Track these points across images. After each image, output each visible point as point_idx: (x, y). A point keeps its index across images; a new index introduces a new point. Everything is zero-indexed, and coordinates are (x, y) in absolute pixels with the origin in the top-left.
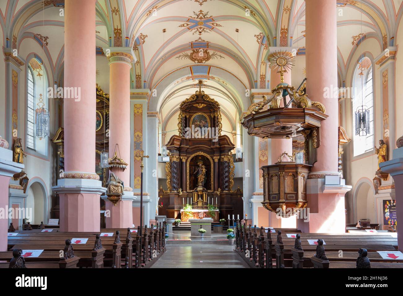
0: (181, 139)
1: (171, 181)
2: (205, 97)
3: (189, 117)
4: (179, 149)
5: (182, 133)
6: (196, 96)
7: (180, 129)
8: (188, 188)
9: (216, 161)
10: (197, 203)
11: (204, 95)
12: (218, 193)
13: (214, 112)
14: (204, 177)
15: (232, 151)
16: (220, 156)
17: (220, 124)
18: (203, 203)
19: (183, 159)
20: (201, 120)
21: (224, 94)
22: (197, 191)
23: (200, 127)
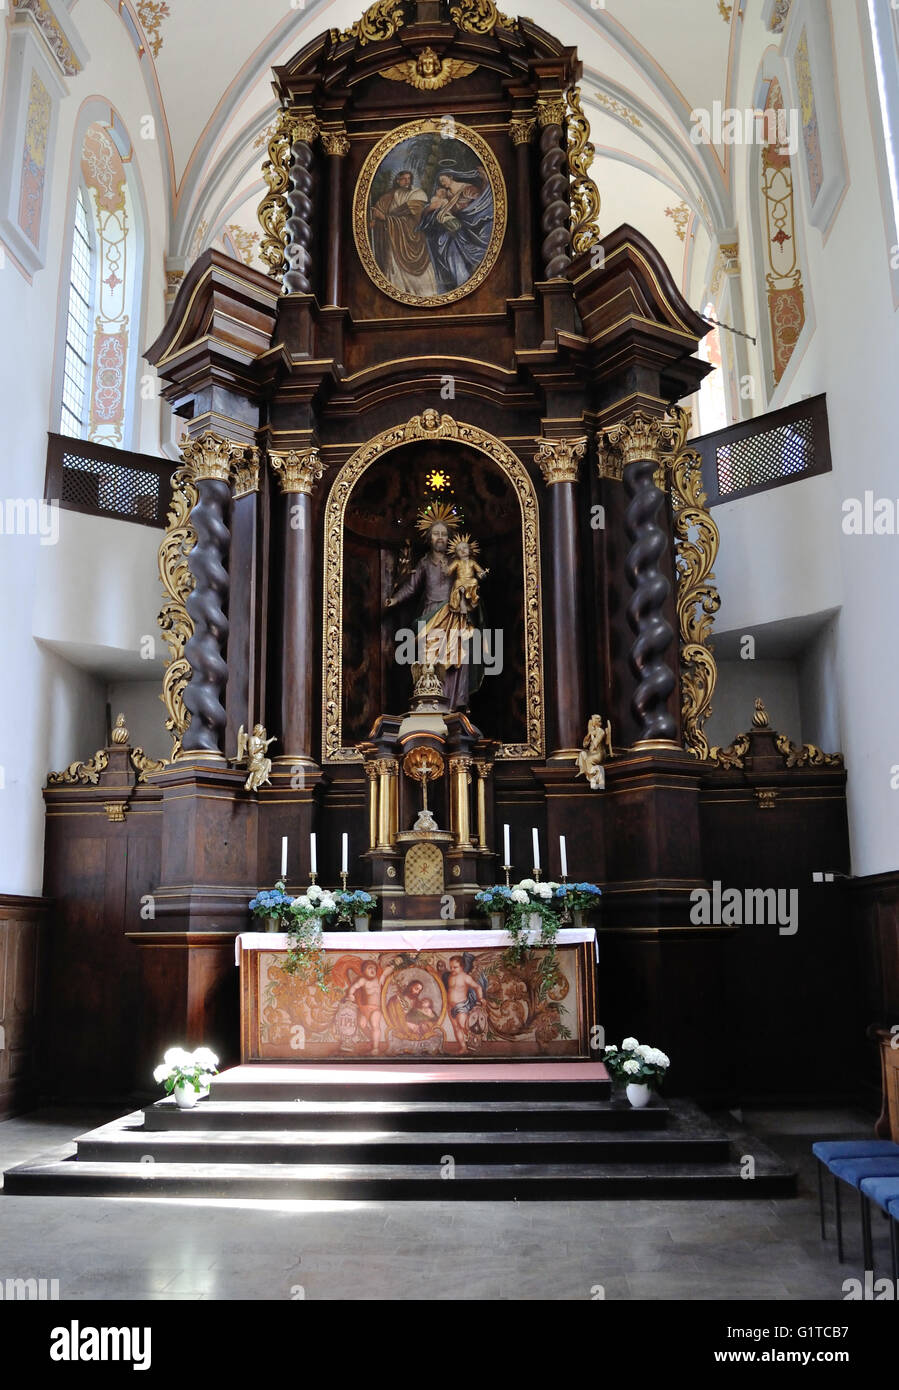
3: (347, 155)
6: (397, 7)
7: (275, 239)
8: (330, 729)
9: (562, 473)
10: (399, 863)
11: (456, 1)
12: (587, 760)
13: (534, 98)
16: (591, 427)
17: (582, 190)
19: (292, 474)
22: (397, 749)
23: (429, 225)
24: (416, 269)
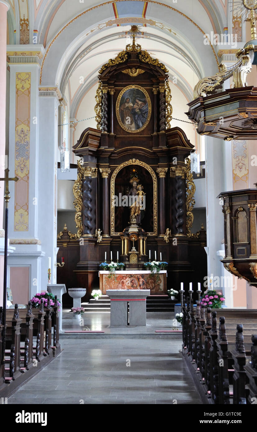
0: (100, 135)
1: (82, 216)
2: (142, 56)
4: (98, 156)
5: (102, 124)
6: (126, 54)
7: (99, 116)
8: (112, 229)
10: (129, 257)
11: (140, 53)
12: (166, 237)
13: (158, 84)
15: (189, 157)
16: (169, 166)
17: (168, 107)
18: (138, 258)
19: (104, 174)
20: (135, 98)
21: (177, 50)
22: (128, 235)
23: (133, 112)
24: (130, 124)
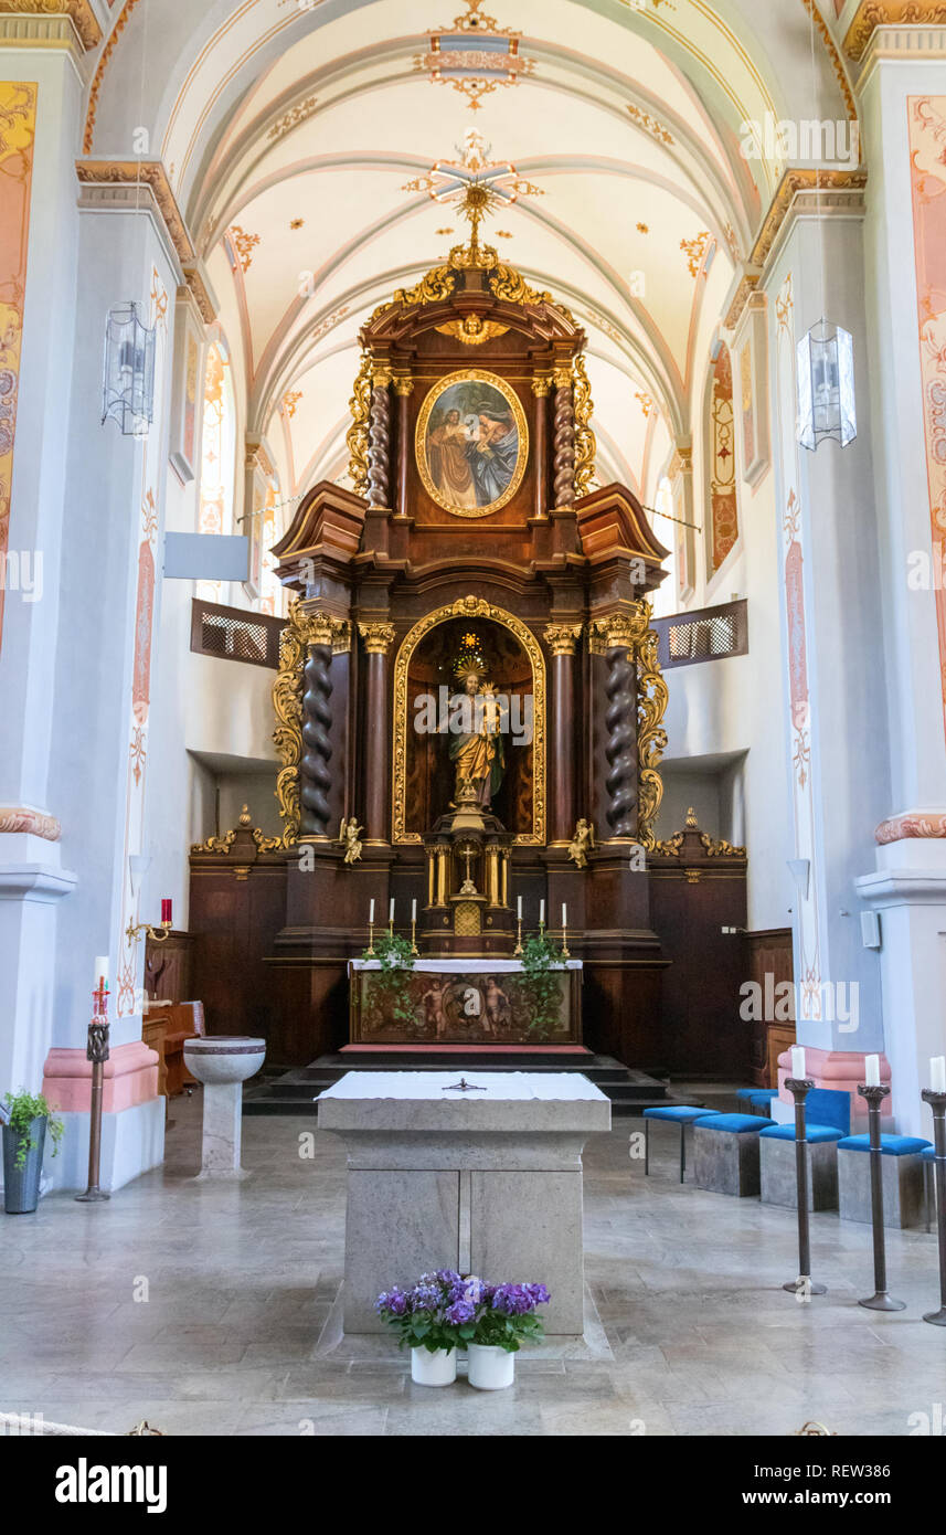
0: (360, 514)
1: (299, 779)
2: (501, 281)
3: (412, 394)
4: (353, 578)
5: (368, 486)
6: (449, 274)
7: (360, 462)
8: (398, 821)
9: (562, 650)
11: (494, 272)
12: (576, 850)
13: (551, 362)
14: (491, 756)
16: (586, 617)
18: (483, 916)
20: (478, 411)
22: (450, 838)
23: (471, 454)
24: (461, 487)
